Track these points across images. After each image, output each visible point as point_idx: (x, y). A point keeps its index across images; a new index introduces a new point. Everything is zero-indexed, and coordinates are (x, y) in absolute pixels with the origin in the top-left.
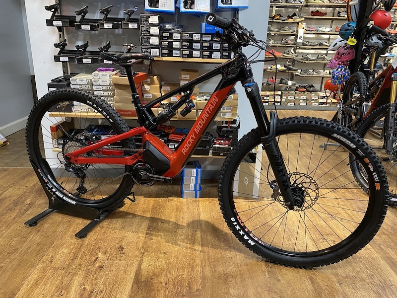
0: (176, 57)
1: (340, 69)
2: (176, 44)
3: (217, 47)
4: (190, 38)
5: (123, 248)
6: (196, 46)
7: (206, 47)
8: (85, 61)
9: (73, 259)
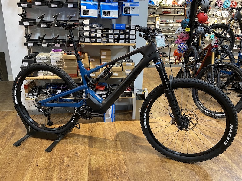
0: (99, 43)
1: (182, 45)
2: (99, 36)
3: (122, 37)
4: (107, 32)
5: (77, 154)
6: (111, 36)
7: (116, 37)
8: (43, 45)
9: (50, 163)
